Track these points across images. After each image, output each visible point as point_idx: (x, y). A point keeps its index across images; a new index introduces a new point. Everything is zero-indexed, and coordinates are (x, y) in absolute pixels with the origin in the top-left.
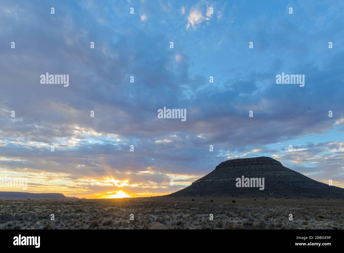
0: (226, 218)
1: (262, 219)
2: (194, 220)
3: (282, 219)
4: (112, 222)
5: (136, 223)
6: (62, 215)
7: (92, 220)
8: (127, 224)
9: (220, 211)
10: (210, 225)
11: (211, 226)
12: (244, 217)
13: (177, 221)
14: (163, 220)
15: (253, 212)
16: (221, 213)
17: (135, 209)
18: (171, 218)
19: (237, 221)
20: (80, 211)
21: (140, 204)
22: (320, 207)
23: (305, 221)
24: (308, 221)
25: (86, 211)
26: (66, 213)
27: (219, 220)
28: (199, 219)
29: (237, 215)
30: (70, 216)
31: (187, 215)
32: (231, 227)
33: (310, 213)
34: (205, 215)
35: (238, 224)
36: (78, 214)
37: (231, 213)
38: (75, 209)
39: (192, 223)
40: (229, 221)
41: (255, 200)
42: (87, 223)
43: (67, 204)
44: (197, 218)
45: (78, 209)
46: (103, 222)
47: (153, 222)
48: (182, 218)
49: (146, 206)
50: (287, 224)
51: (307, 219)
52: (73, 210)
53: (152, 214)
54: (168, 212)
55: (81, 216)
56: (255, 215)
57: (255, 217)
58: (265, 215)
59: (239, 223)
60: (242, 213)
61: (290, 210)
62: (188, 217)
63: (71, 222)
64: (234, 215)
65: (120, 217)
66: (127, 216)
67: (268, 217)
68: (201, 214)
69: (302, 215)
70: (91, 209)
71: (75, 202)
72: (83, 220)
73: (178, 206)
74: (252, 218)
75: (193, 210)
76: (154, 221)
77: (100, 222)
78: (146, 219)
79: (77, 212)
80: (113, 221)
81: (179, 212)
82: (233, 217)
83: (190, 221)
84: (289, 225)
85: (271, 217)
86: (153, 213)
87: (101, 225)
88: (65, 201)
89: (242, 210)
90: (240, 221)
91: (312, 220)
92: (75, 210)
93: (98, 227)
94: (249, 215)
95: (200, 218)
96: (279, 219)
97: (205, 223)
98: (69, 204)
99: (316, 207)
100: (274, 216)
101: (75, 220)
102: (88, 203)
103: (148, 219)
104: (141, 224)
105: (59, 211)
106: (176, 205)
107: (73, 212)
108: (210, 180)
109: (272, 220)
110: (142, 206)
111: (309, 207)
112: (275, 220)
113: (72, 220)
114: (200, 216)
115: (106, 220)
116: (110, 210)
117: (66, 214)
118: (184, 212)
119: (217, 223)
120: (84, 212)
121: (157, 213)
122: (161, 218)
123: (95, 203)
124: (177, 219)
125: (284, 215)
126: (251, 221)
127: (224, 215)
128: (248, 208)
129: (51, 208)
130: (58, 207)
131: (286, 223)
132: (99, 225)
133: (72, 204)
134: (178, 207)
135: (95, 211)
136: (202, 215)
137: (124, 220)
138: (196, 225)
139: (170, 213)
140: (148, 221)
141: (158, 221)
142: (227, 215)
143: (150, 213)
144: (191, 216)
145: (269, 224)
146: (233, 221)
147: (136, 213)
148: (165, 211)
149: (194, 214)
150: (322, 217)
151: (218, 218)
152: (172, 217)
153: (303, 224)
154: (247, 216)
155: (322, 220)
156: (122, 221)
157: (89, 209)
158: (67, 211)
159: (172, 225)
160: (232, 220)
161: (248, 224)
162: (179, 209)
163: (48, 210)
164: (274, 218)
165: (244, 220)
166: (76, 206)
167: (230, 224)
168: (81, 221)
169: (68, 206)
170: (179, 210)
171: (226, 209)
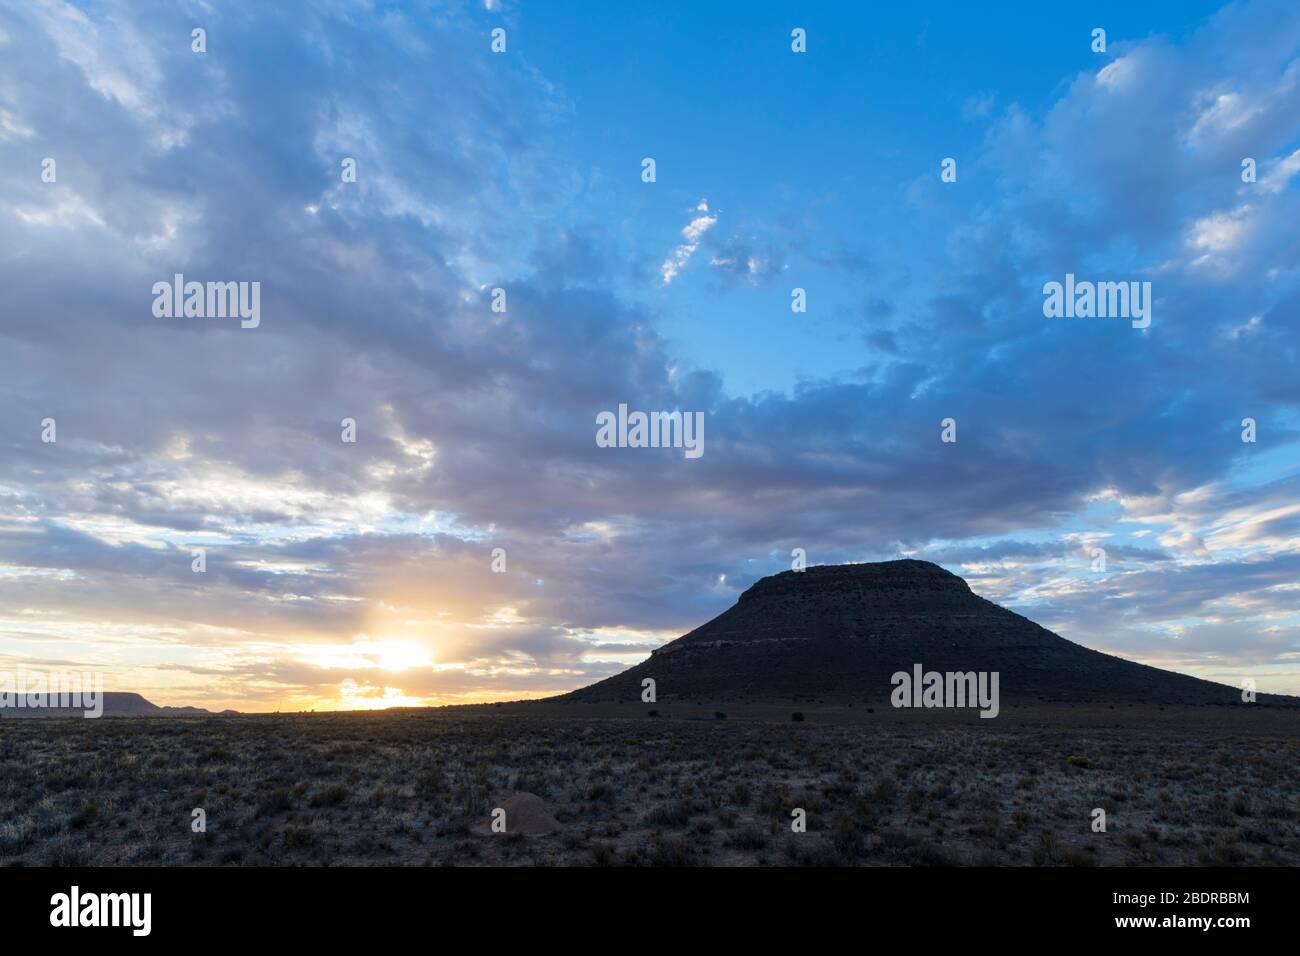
0: (767, 771)
1: (888, 772)
2: (653, 780)
3: (953, 773)
4: (346, 792)
5: (439, 796)
6: (143, 772)
7: (268, 787)
8: (404, 798)
9: (747, 750)
10: (706, 795)
11: (709, 799)
12: (828, 769)
13: (590, 787)
14: (541, 784)
15: (860, 750)
16: (751, 757)
17: (434, 747)
18: (569, 777)
19: (802, 783)
20: (219, 757)
21: (454, 729)
22: (1085, 732)
23: (1027, 777)
24: (1038, 778)
25: (240, 756)
26: (159, 764)
27: (741, 780)
28: (669, 778)
29: (805, 762)
30: (176, 778)
31: (627, 766)
32: (780, 800)
33: (1048, 751)
34: (691, 764)
35: (804, 793)
36: (213, 769)
37: (783, 755)
38: (196, 751)
39: (644, 790)
40: (774, 782)
41: (871, 711)
42: (248, 801)
43: (163, 733)
44: (662, 774)
45: (209, 750)
46: (310, 794)
47: (502, 792)
48: (611, 774)
49: (476, 735)
50: (968, 788)
51: (1033, 772)
52: (188, 754)
53: (498, 763)
54: (559, 757)
55: (221, 775)
56: (864, 761)
57: (866, 768)
58: (898, 762)
59: (810, 788)
60: (823, 755)
61: (985, 744)
62: (632, 771)
63: (182, 796)
64: (793, 761)
65: (376, 777)
66: (404, 772)
67: (907, 768)
68: (679, 759)
69: (1022, 757)
70: (260, 749)
71: (196, 726)
72: (231, 790)
73: (596, 735)
74: (853, 770)
75: (648, 748)
76: (504, 787)
77: (300, 793)
78: (476, 782)
79: (203, 760)
80: (351, 789)
81: (600, 756)
82: (790, 768)
83: (639, 785)
84: (973, 790)
85: (919, 766)
86: (503, 759)
87: (304, 805)
88: (153, 722)
89: (823, 745)
90: (813, 782)
91: (1048, 773)
92: (197, 756)
93: (293, 812)
94: (847, 761)
95: (674, 774)
96: (944, 774)
97: (690, 791)
98: (170, 732)
99: (1069, 731)
100: (926, 761)
101: (199, 791)
102: (246, 726)
103: (482, 781)
104: (459, 800)
105: (132, 758)
106: (589, 730)
107: (189, 761)
108: (719, 643)
109: (920, 775)
110: (461, 738)
111: (1047, 732)
112: (931, 775)
113: (188, 789)
114: (675, 766)
115: (322, 788)
116: (337, 752)
117: (160, 771)
118: (620, 756)
119: (731, 790)
120: (233, 760)
121: (517, 760)
122: (532, 778)
123: (275, 727)
124: (591, 779)
125: (961, 760)
126: (849, 779)
127: (762, 764)
128: (845, 737)
129: (95, 749)
130: (127, 743)
131: (963, 785)
132: (296, 805)
133: (186, 731)
134: (598, 739)
135: (277, 758)
136: (683, 764)
137: (394, 787)
138: (660, 796)
139: (568, 759)
140: (483, 787)
141: (520, 786)
142: (770, 762)
143: (493, 761)
144: (642, 767)
145: (908, 788)
146: (786, 782)
147: (438, 762)
148: (548, 753)
149: (653, 763)
150: (1083, 765)
151: (737, 773)
152: (571, 773)
153: (1018, 788)
154: (836, 764)
155: (1082, 774)
156: (386, 790)
157: (252, 749)
158: (166, 757)
159: (573, 800)
160: (786, 777)
161: (838, 791)
162: (598, 744)
163: (84, 754)
164: (929, 769)
165: (827, 777)
166: (201, 738)
167: (776, 790)
168: (222, 792)
169: (166, 739)
170: (600, 748)
171: (767, 743)
